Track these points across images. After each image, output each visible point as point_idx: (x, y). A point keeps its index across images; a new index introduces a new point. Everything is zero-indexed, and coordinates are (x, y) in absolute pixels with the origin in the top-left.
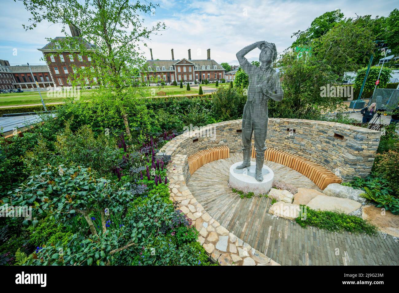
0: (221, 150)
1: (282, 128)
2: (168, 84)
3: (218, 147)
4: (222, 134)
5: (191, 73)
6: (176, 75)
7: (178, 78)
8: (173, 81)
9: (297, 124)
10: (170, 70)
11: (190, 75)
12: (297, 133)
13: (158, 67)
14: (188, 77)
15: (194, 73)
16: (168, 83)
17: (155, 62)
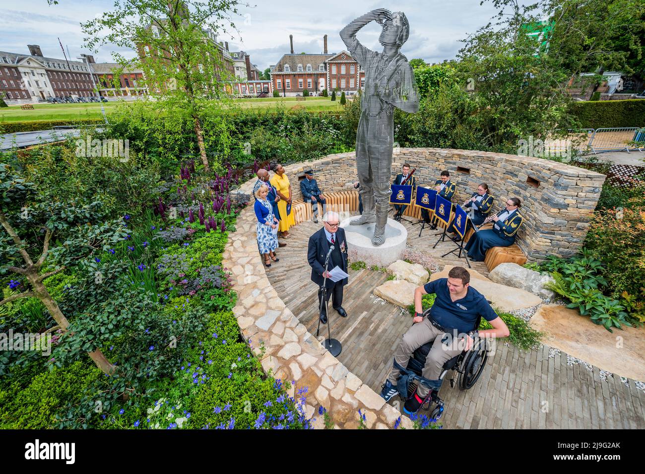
0: (345, 197)
1: (449, 165)
2: (314, 94)
3: (342, 193)
4: (351, 171)
5: (354, 76)
6: (328, 80)
7: (330, 84)
8: (322, 89)
9: (474, 159)
10: (320, 72)
11: (351, 80)
12: (472, 176)
13: (300, 65)
14: (348, 83)
15: (358, 77)
16: (315, 92)
17: (296, 58)
